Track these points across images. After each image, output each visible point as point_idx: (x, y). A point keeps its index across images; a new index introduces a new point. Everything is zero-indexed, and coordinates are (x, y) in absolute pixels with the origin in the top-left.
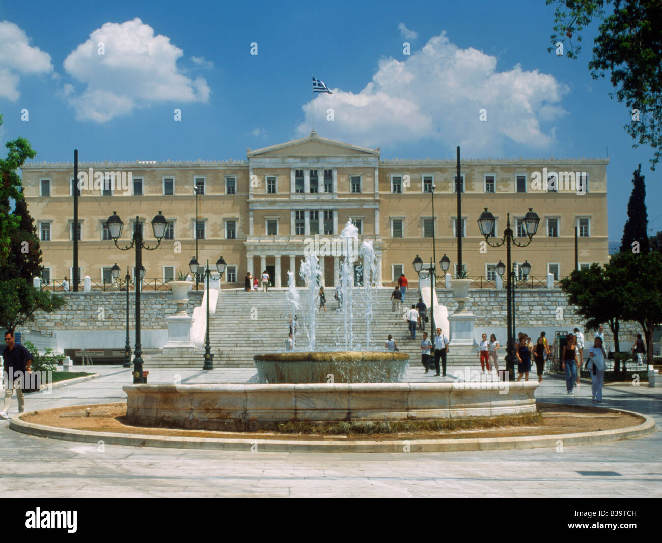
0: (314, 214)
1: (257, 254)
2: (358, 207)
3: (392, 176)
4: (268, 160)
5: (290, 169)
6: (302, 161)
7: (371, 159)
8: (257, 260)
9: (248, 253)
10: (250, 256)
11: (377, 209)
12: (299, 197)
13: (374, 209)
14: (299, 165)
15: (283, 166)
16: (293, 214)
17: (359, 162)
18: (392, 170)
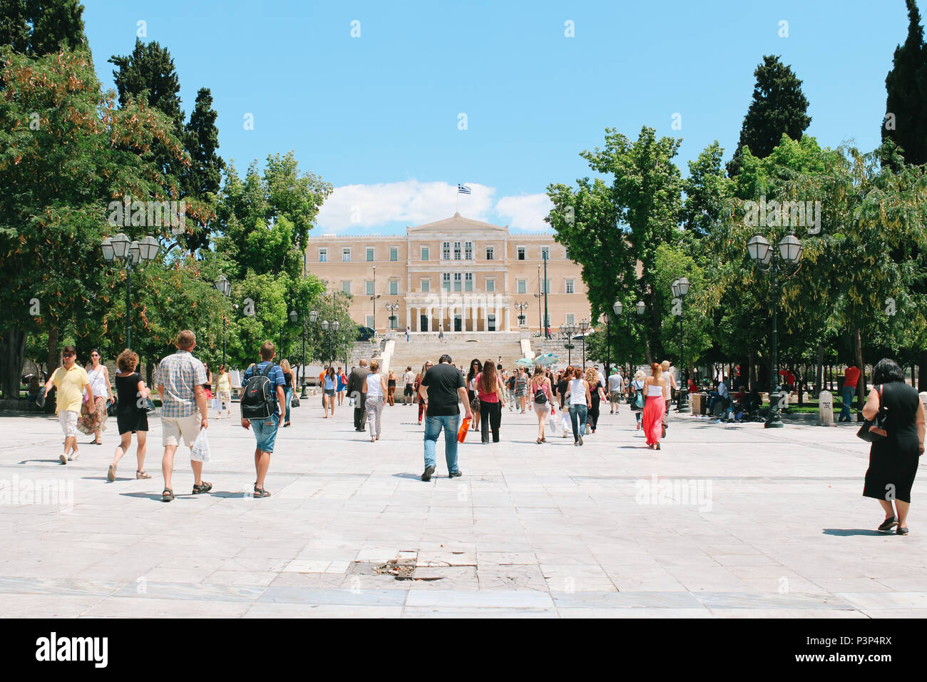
0: (458, 276)
1: (413, 306)
2: (491, 271)
3: (518, 246)
4: (422, 234)
5: (439, 241)
6: (448, 236)
7: (501, 233)
8: (414, 311)
9: (407, 306)
10: (408, 309)
11: (506, 272)
12: (446, 263)
13: (504, 272)
14: (446, 238)
15: (434, 239)
16: (442, 276)
17: (491, 236)
18: (517, 243)
